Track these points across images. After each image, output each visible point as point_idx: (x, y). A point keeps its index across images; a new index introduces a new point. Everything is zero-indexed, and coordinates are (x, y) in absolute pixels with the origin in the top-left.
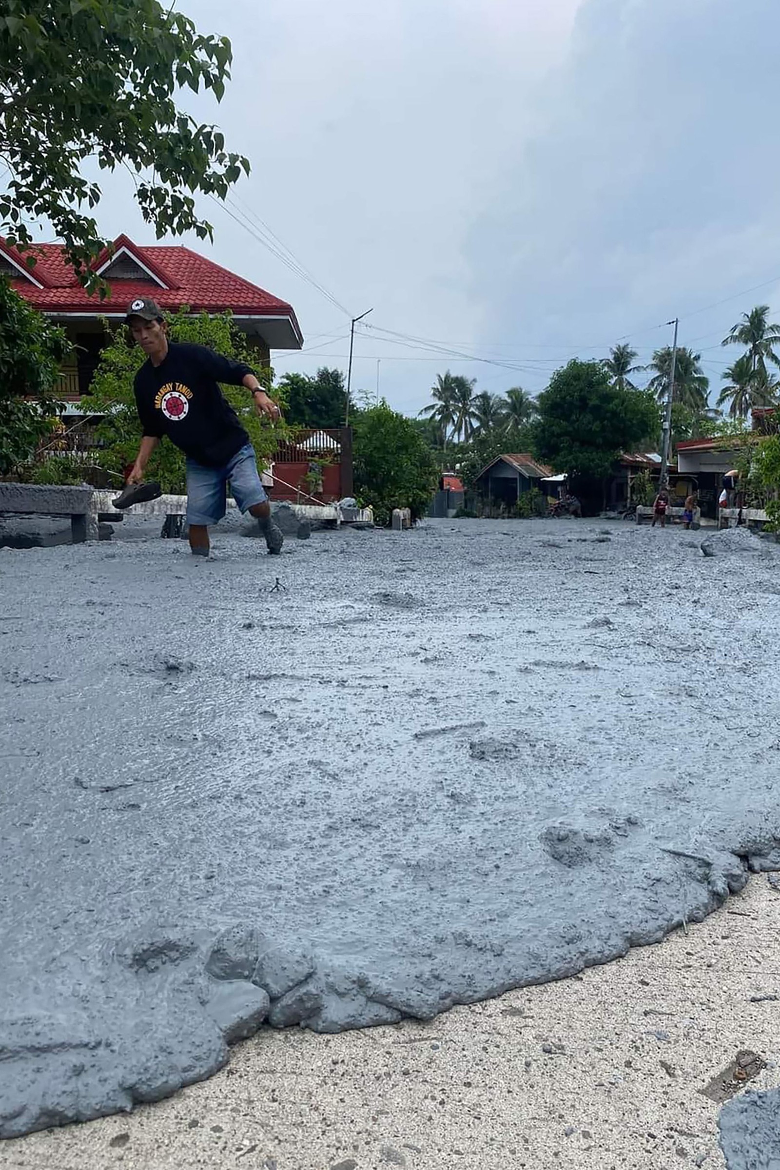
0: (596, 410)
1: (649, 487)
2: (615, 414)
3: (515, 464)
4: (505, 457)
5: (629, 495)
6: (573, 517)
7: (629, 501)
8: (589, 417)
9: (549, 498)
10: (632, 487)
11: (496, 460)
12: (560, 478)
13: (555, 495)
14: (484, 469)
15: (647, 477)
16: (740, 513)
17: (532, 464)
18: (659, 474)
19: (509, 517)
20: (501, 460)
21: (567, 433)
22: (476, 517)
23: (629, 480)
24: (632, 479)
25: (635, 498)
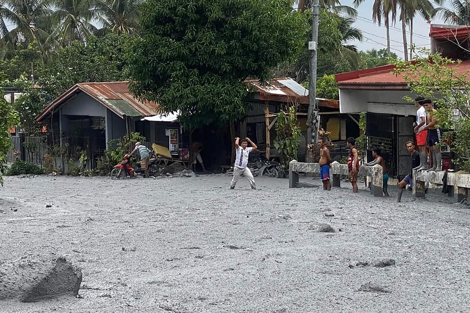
0: (218, 24)
1: (295, 130)
2: (245, 32)
3: (102, 97)
4: (86, 86)
5: (268, 142)
6: (192, 174)
7: (268, 149)
8: (211, 35)
9: (154, 146)
10: (272, 130)
11: (70, 91)
12: (172, 117)
13: (163, 142)
14: (52, 104)
15: (292, 117)
16: (445, 178)
17: (128, 98)
18: (306, 112)
19: (95, 174)
20: (79, 92)
21: (181, 57)
22: (40, 173)
23: (268, 121)
24: (271, 119)
25: (277, 146)
